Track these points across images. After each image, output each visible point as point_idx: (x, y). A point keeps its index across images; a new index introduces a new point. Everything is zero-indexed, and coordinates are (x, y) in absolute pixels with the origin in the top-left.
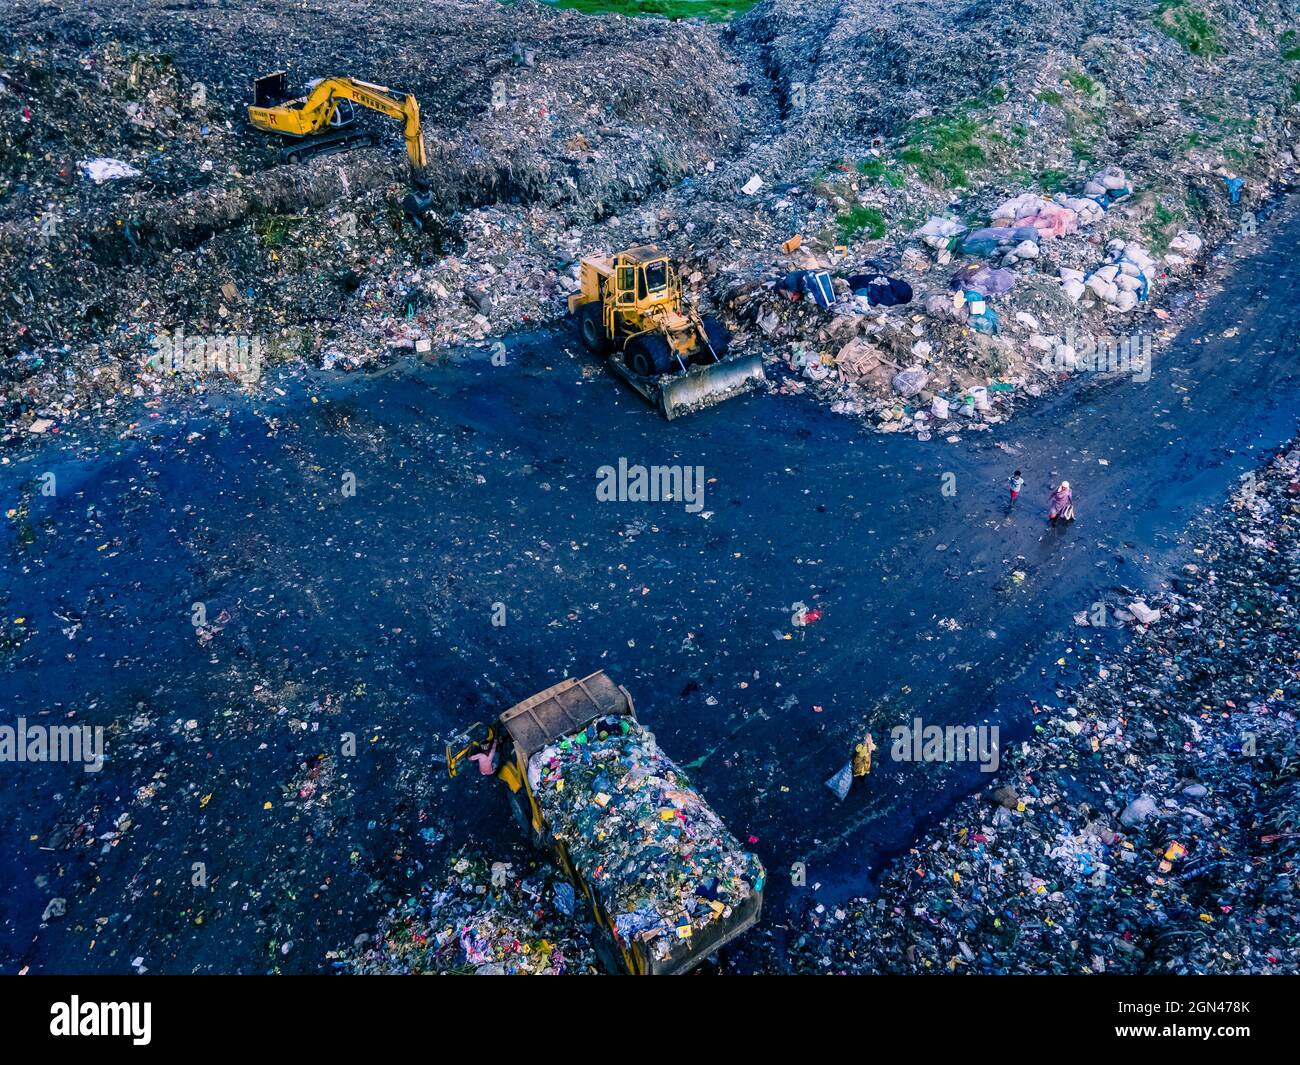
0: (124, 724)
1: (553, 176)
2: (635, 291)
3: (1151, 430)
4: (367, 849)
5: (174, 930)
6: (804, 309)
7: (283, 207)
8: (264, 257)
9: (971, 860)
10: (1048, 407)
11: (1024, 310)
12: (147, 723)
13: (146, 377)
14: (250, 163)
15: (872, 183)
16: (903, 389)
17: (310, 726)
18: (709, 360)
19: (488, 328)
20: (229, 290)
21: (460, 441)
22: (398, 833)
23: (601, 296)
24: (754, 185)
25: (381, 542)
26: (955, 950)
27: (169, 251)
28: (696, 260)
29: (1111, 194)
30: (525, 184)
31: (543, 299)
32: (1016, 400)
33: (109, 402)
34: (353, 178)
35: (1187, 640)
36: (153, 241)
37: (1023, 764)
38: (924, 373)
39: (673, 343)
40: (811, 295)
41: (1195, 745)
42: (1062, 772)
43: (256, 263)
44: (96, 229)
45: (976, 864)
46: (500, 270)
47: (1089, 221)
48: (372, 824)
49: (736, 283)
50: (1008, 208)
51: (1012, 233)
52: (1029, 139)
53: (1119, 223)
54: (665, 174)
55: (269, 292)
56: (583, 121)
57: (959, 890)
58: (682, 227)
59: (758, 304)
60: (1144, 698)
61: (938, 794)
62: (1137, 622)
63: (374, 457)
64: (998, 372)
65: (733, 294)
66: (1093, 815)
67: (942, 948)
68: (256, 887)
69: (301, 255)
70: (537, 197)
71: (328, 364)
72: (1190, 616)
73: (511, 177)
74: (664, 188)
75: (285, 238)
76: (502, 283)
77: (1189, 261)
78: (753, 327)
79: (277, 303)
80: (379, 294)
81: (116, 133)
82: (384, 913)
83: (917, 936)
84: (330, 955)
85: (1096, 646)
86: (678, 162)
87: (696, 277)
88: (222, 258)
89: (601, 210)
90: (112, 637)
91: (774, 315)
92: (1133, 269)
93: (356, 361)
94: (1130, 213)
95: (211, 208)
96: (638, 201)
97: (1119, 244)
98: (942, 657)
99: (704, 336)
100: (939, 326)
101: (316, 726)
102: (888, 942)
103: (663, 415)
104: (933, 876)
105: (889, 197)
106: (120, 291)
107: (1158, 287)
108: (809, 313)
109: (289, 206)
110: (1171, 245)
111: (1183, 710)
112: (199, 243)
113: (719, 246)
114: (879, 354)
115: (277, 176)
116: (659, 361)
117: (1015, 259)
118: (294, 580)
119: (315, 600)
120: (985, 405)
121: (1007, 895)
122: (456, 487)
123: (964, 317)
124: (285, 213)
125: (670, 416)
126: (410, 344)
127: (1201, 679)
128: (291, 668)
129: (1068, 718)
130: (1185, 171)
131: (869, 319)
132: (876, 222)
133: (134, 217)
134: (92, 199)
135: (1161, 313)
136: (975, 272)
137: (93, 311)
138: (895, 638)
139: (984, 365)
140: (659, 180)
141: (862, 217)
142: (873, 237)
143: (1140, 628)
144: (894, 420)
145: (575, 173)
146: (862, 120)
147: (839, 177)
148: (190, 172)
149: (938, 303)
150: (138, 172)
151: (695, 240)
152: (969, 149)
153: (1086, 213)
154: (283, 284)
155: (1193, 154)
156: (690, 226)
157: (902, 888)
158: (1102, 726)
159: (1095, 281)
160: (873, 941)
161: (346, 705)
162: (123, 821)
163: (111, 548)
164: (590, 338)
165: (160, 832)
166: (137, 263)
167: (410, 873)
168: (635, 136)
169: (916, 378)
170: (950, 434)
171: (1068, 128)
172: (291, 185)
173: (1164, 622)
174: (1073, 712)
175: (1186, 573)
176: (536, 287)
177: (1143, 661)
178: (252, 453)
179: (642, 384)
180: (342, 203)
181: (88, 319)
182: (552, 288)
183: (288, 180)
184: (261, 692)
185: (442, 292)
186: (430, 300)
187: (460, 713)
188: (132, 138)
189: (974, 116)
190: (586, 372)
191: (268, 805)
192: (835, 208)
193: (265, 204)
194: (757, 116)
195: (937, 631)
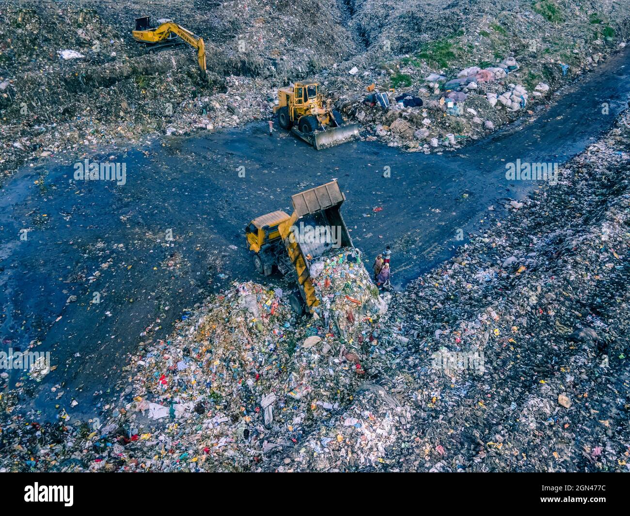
0: (93, 245)
1: (265, 65)
2: (303, 98)
3: (524, 149)
4: (197, 281)
5: (122, 304)
6: (376, 109)
7: (147, 72)
8: (139, 93)
9: (443, 280)
10: (480, 143)
11: (471, 107)
12: (103, 245)
13: (89, 137)
14: (133, 54)
15: (405, 64)
16: (418, 137)
17: (170, 245)
18: (334, 125)
19: (238, 121)
20: (124, 105)
21: (228, 158)
22: (209, 276)
23: (288, 105)
24: (354, 71)
25: (196, 189)
26: (436, 304)
27: (98, 88)
28: (329, 94)
29: (509, 68)
30: (253, 68)
31: (262, 110)
32: (467, 141)
33: (74, 146)
34: (178, 61)
35: (533, 213)
36: (91, 83)
37: (465, 251)
38: (427, 130)
39: (319, 119)
40: (379, 102)
41: (535, 244)
42: (481, 254)
43: (136, 95)
44: (67, 76)
45: (445, 281)
46: (243, 99)
47: (500, 77)
48: (198, 273)
49: (347, 102)
50: (465, 72)
51: (466, 80)
52: (475, 50)
53: (514, 79)
54: (315, 67)
55: (141, 107)
56: (278, 44)
57: (437, 288)
58: (323, 84)
59: (356, 109)
60: (514, 231)
61: (430, 262)
62: (514, 208)
63: (191, 163)
64: (459, 131)
65: (345, 106)
66: (492, 265)
67: (430, 305)
68: (153, 291)
69: (155, 92)
70: (258, 74)
71: (169, 133)
72: (535, 205)
73: (247, 65)
74: (314, 74)
75: (148, 85)
76: (244, 103)
77: (543, 95)
78: (354, 118)
79: (145, 112)
80: (191, 105)
81: (73, 41)
82: (206, 298)
83: (421, 302)
84: (184, 310)
85: (497, 216)
86: (320, 63)
87: (329, 101)
88: (121, 92)
89: (286, 81)
90: (84, 220)
91: (363, 112)
92: (518, 93)
93: (181, 132)
94: (518, 75)
95: (116, 70)
96: (303, 78)
97: (513, 86)
98: (433, 220)
99: (333, 117)
100: (433, 112)
101: (173, 245)
102: (410, 303)
103: (316, 148)
104: (427, 285)
105: (413, 70)
106: (77, 103)
107: (530, 103)
108: (378, 110)
109: (149, 72)
110: (536, 88)
111: (530, 234)
112: (110, 85)
113: (339, 89)
114: (408, 124)
115: (144, 59)
116: (313, 126)
117: (467, 90)
118: (159, 201)
119: (170, 208)
120: (453, 142)
121: (457, 289)
122: (227, 171)
123: (445, 109)
124: (148, 75)
125: (319, 148)
126: (204, 126)
127: (539, 225)
128: (161, 228)
129: (484, 237)
130: (543, 62)
131: (403, 111)
132: (408, 80)
133: (83, 72)
134: (64, 65)
135: (530, 112)
136: (449, 93)
137: (66, 111)
138: (414, 215)
139: (454, 128)
140: (312, 69)
141: (402, 78)
142: (406, 86)
143: (514, 210)
144: (415, 147)
145: (275, 64)
146: (402, 47)
147: (391, 62)
148: (106, 56)
149: (433, 103)
150: (83, 56)
151: (328, 88)
152: (448, 53)
153: (498, 73)
154: (147, 104)
155: (547, 56)
156: (326, 83)
157: (414, 288)
158: (497, 239)
159: (501, 98)
160: (404, 303)
161: (185, 239)
162: (97, 273)
163: (81, 192)
164: (283, 122)
165: (112, 277)
166: (84, 92)
167: (215, 287)
168: (301, 51)
169: (424, 132)
170: (438, 152)
171: (492, 46)
172: (151, 62)
173: (524, 208)
174: (486, 235)
175: (535, 193)
176: (259, 105)
177: (515, 220)
178: (138, 163)
179: (306, 136)
180: (173, 71)
181: (64, 114)
182: (265, 107)
183: (149, 60)
184: (149, 235)
185: (218, 106)
186: (212, 109)
187: (233, 240)
188: (80, 44)
189: (451, 41)
190: (281, 135)
191: (155, 268)
192: (389, 74)
193: (139, 70)
194: (356, 49)
195: (431, 213)
